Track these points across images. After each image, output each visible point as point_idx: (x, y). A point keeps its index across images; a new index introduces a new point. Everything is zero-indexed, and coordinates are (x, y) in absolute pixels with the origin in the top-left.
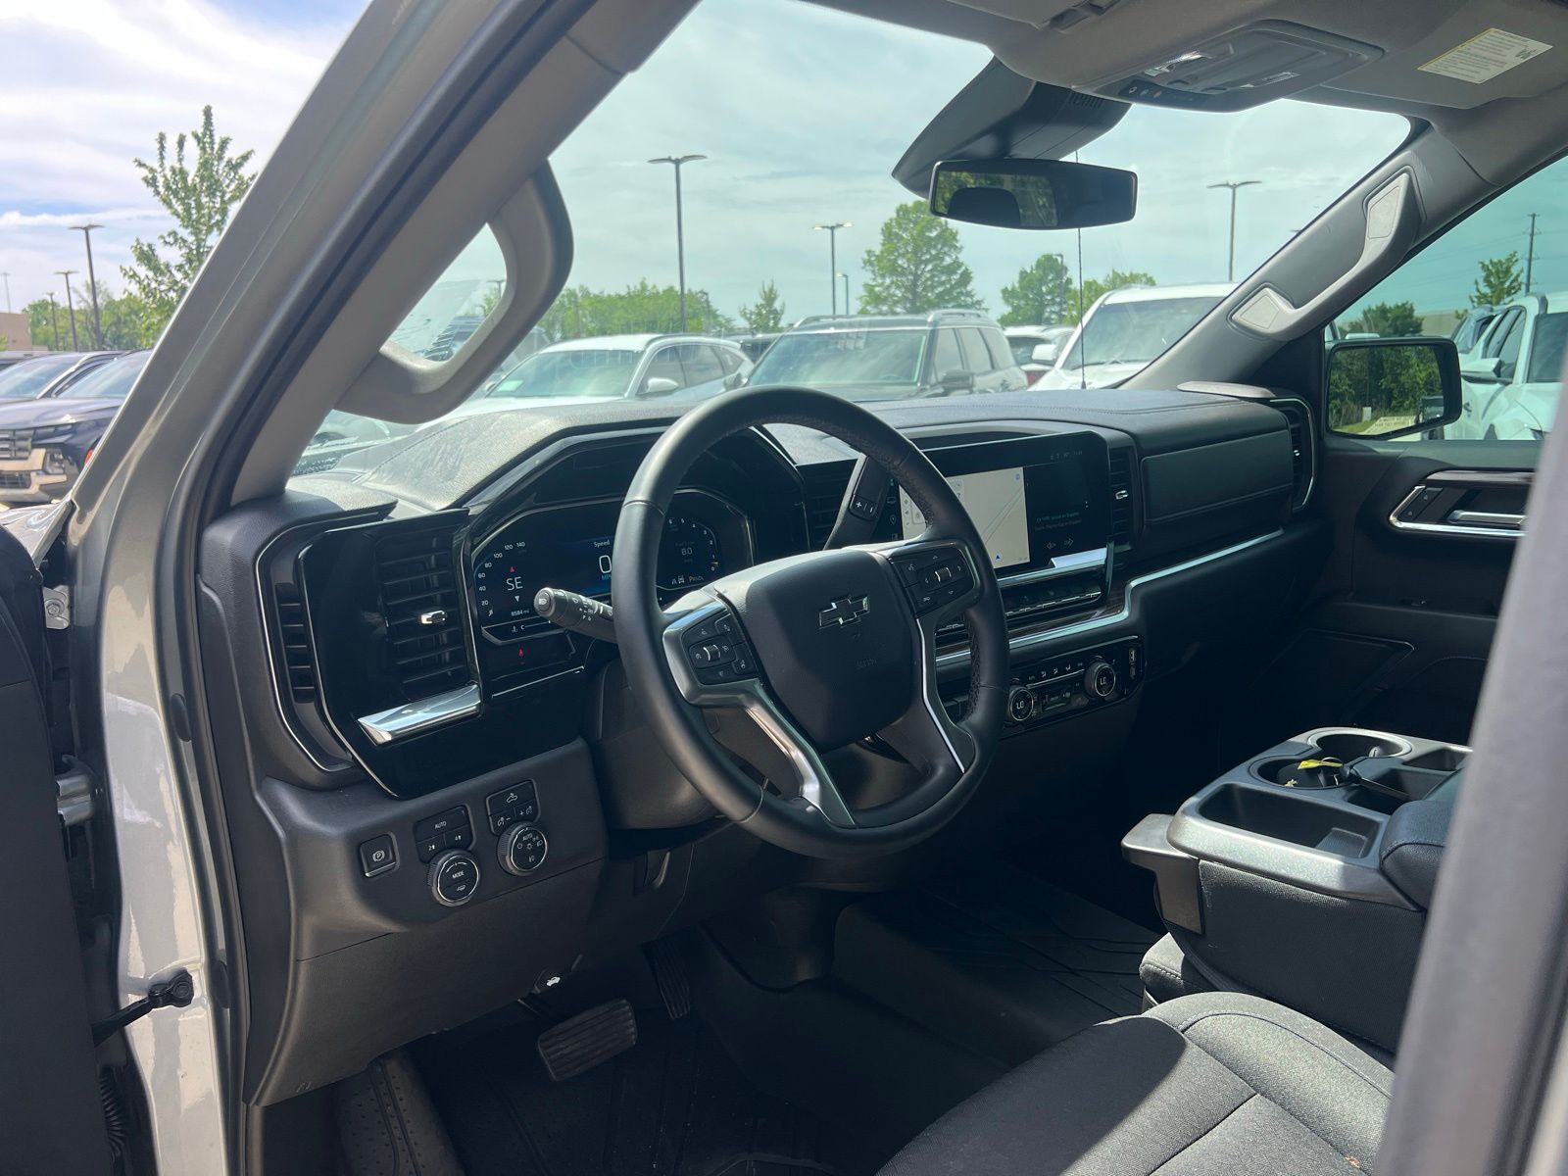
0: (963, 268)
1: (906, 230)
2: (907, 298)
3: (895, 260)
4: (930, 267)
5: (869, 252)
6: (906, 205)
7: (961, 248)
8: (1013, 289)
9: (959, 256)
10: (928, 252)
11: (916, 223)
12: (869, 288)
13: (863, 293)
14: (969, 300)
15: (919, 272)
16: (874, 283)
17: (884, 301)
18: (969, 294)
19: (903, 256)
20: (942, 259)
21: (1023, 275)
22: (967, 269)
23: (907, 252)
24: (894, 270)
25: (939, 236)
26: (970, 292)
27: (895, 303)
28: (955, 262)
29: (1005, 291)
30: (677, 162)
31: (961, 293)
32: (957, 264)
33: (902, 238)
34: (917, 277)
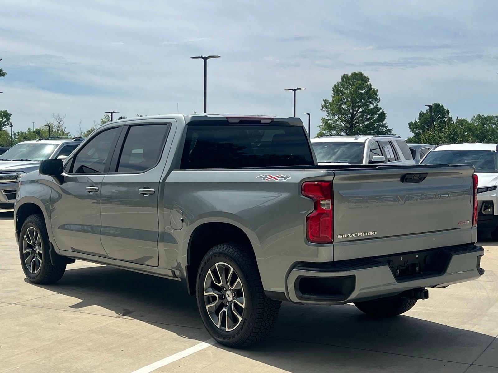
0: (381, 111)
1: (347, 89)
2: (347, 127)
3: (340, 106)
4: (361, 110)
5: (325, 101)
6: (347, 75)
7: (380, 99)
8: (416, 122)
9: (378, 104)
10: (360, 101)
11: (353, 85)
12: (325, 121)
13: (321, 123)
14: (384, 129)
15: (355, 113)
16: (328, 118)
17: (334, 128)
18: (384, 126)
19: (345, 103)
20: (368, 106)
21: (421, 115)
22: (383, 112)
23: (348, 101)
24: (339, 111)
25: (367, 93)
26: (385, 124)
27: (341, 129)
28: (375, 107)
29: (410, 124)
30: (205, 59)
31: (380, 126)
32: (377, 109)
33: (345, 93)
34: (353, 116)
